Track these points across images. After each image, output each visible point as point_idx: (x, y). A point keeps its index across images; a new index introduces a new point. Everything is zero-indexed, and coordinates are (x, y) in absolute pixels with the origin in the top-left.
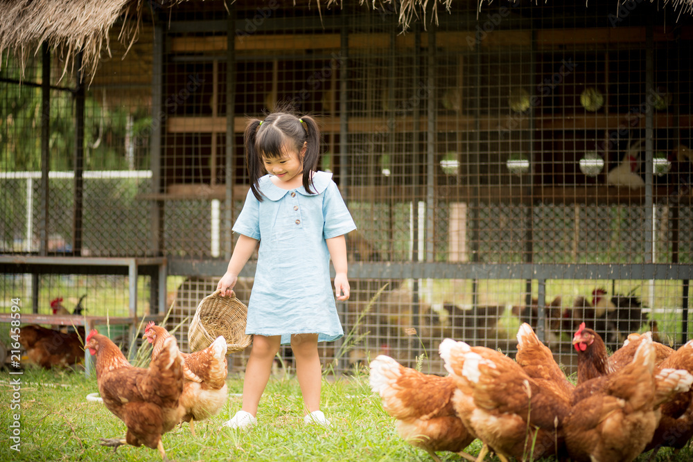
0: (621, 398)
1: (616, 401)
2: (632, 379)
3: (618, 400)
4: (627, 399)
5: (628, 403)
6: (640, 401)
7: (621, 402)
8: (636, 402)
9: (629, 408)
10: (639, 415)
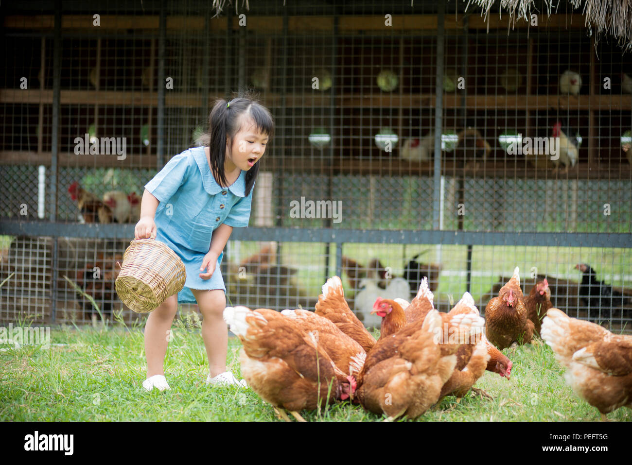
2: (418, 344)
8: (420, 365)
9: (415, 370)
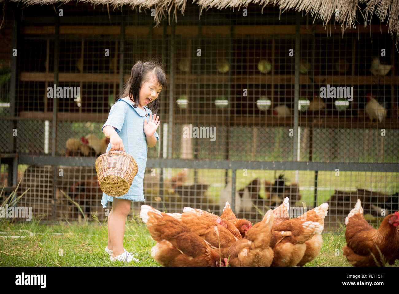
0: (250, 240)
1: (247, 242)
3: (248, 241)
4: (253, 241)
5: (253, 243)
6: (259, 243)
7: (250, 243)
10: (258, 250)
